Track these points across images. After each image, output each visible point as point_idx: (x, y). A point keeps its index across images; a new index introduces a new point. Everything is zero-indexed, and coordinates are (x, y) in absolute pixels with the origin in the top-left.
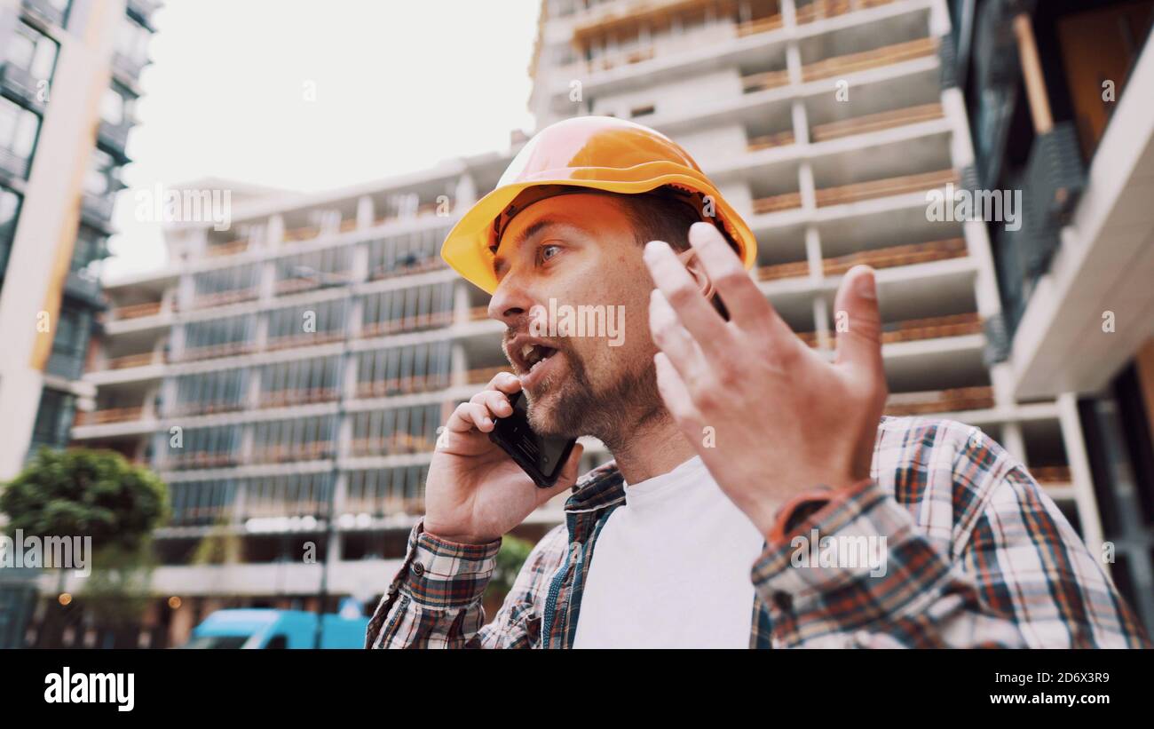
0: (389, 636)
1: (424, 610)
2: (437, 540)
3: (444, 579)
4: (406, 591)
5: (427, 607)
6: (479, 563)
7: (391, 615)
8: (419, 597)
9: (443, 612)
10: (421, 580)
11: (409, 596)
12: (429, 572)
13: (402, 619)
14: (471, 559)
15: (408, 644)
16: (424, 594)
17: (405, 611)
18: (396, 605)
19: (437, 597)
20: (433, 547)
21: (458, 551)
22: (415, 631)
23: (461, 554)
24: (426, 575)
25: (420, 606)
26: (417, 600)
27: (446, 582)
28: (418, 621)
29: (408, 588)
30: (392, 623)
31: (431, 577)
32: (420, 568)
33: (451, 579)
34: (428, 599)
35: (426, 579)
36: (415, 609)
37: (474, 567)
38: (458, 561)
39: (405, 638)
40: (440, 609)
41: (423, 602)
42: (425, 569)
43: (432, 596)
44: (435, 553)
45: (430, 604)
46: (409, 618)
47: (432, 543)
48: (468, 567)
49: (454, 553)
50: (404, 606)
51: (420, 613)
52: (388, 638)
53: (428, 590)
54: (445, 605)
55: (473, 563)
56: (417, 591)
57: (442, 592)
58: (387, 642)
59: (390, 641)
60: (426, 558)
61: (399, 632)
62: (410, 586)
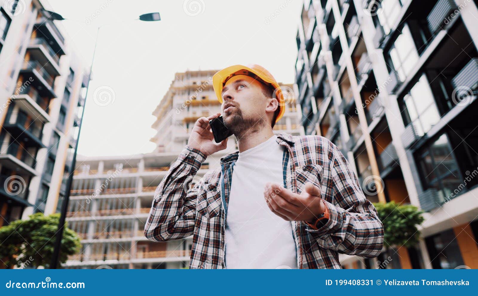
0: (180, 172)
1: (192, 168)
3: (198, 161)
7: (181, 167)
8: (192, 164)
10: (194, 160)
12: (196, 158)
13: (184, 169)
17: (186, 167)
18: (183, 166)
19: (197, 165)
20: (198, 152)
21: (203, 154)
22: (189, 172)
23: (203, 156)
24: (195, 159)
26: (190, 165)
28: (190, 170)
30: (181, 169)
31: (196, 159)
32: (193, 157)
34: (194, 165)
35: (195, 160)
36: (189, 167)
37: (204, 160)
38: (202, 158)
39: (186, 173)
40: (196, 168)
41: (193, 165)
42: (195, 157)
43: (195, 164)
44: (198, 154)
46: (187, 169)
56: (190, 162)
58: (179, 173)
59: (180, 173)
60: (195, 155)
61: (183, 172)
62: (188, 161)
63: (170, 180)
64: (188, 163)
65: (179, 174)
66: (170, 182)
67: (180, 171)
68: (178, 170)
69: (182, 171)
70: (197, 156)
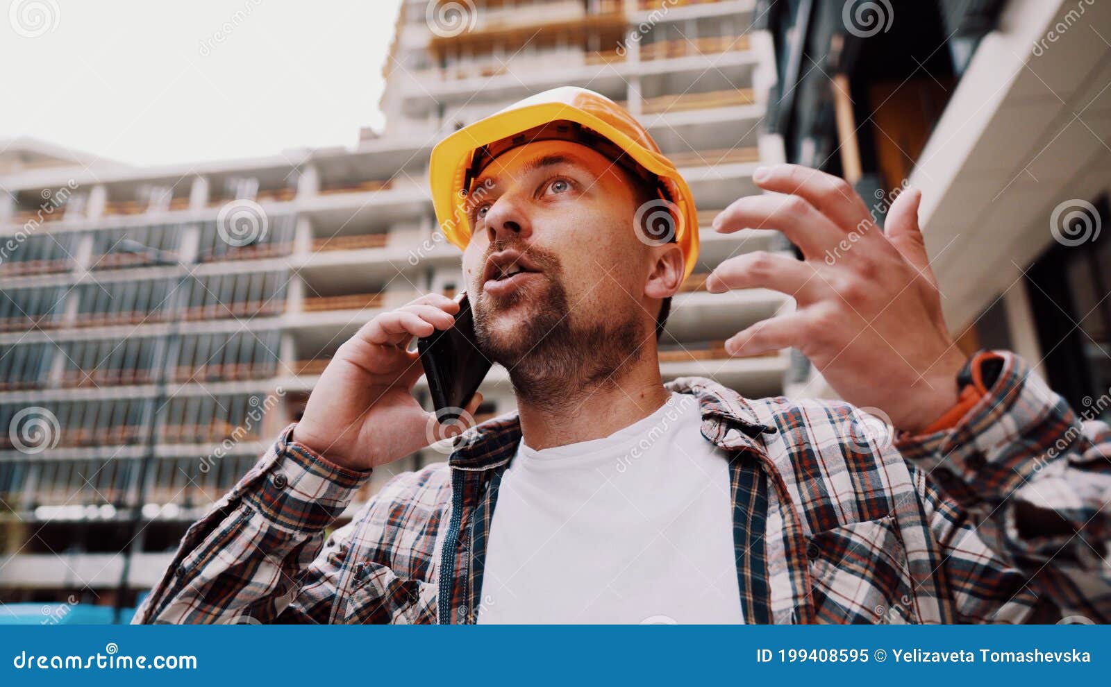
1: (270, 528)
2: (314, 455)
3: (305, 499)
4: (252, 502)
5: (276, 526)
6: (347, 490)
7: (225, 524)
8: (271, 513)
9: (291, 535)
10: (281, 495)
11: (255, 509)
12: (292, 488)
13: (238, 533)
14: (342, 485)
15: (239, 562)
16: (278, 510)
17: (246, 524)
18: (235, 516)
19: (292, 518)
20: (307, 462)
21: (333, 472)
22: (251, 550)
23: (334, 477)
24: (287, 490)
25: (267, 523)
26: (266, 516)
27: (307, 504)
28: (259, 539)
29: (257, 499)
30: (224, 533)
31: (293, 494)
32: (283, 483)
33: (313, 501)
34: (281, 518)
35: (286, 496)
36: (259, 523)
37: (341, 494)
38: (327, 483)
39: (237, 555)
40: (289, 531)
41: (273, 520)
42: (289, 483)
43: (286, 516)
44: (306, 468)
45: (281, 523)
46: (248, 534)
47: (306, 456)
48: (335, 492)
49: (328, 474)
50: (246, 518)
51: (264, 530)
52: (214, 550)
53: (284, 508)
54: (296, 528)
55: (341, 489)
56: (268, 504)
57: (299, 514)
58: (210, 554)
59: (216, 554)
60: (291, 470)
61: (231, 546)
62: (261, 497)
63: (172, 584)
64: (259, 508)
65: (211, 558)
66: (174, 593)
67: (216, 541)
68: (209, 540)
69: (225, 541)
70: (299, 479)
